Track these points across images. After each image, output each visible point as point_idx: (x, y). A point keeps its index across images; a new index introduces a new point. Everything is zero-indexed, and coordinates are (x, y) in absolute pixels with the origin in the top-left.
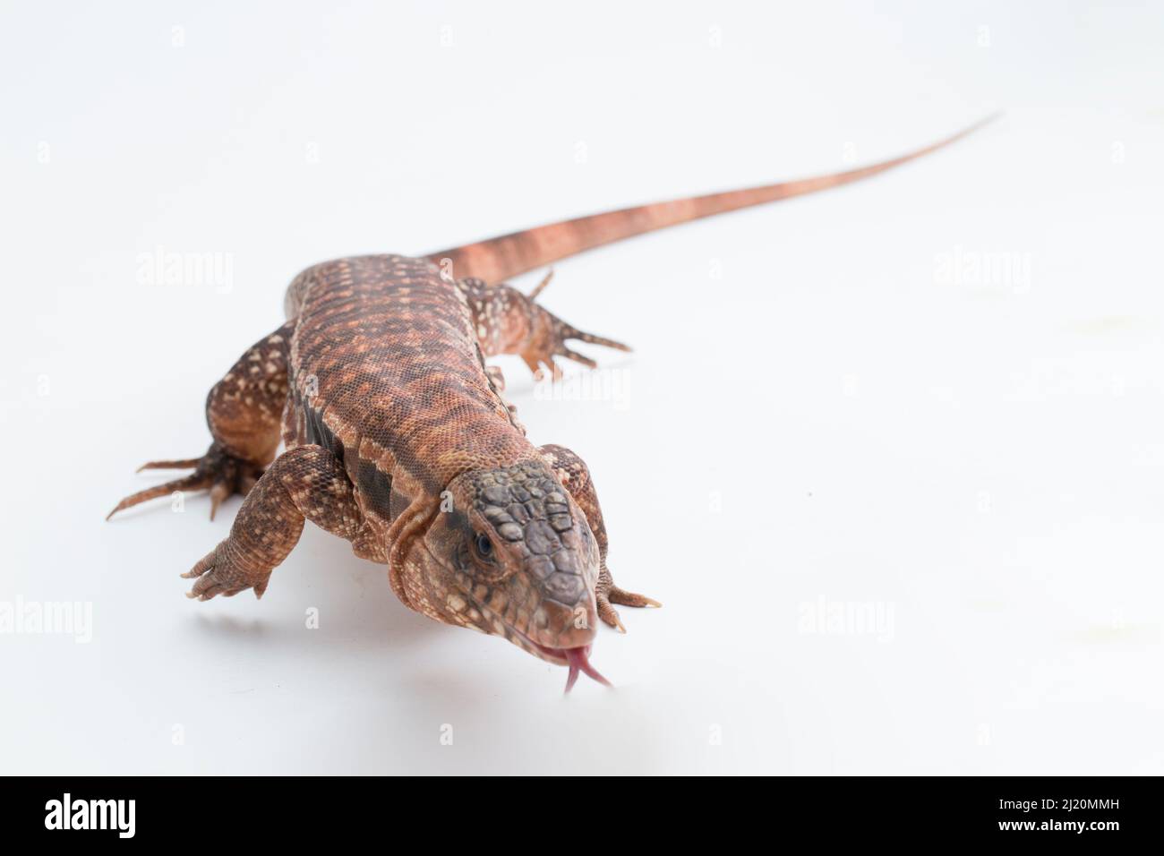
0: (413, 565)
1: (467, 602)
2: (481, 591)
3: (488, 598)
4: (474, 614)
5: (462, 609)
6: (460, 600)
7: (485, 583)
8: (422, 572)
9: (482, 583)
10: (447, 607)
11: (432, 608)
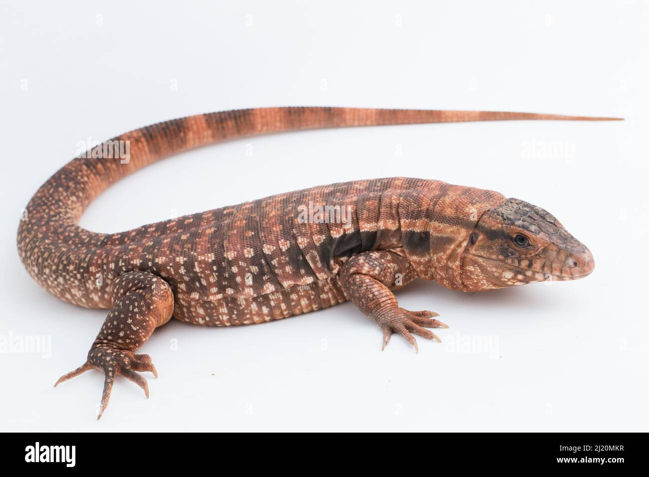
0: (472, 267)
1: (514, 272)
2: (524, 263)
3: (530, 265)
4: (520, 277)
5: (512, 277)
6: (510, 273)
7: (526, 258)
8: (479, 266)
9: (524, 259)
10: (502, 279)
11: (489, 283)
